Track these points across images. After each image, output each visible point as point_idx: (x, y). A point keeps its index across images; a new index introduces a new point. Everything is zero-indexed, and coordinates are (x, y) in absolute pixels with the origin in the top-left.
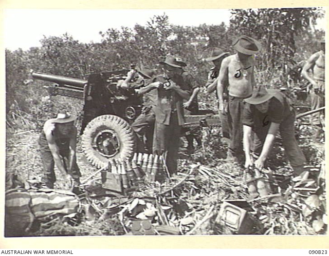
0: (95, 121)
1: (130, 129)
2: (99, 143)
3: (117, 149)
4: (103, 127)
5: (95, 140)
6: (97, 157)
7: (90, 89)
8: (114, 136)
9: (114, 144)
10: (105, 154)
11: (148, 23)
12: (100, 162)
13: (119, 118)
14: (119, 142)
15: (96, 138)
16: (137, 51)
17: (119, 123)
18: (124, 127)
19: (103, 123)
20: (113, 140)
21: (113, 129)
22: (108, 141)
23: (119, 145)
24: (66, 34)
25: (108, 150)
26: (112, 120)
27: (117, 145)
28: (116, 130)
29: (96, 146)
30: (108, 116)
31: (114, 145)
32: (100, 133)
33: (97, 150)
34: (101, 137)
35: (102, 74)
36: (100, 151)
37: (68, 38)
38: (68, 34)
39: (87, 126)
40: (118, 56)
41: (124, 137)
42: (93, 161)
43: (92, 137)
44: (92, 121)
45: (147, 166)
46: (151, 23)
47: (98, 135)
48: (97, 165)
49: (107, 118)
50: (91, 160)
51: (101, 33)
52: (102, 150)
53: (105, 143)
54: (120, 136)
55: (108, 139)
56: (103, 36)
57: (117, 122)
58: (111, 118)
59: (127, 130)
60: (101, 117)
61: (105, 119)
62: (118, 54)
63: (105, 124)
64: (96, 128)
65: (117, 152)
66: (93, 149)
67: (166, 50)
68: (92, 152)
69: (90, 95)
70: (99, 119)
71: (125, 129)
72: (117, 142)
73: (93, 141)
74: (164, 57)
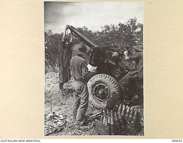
0: (95, 77)
1: (117, 84)
2: (97, 91)
3: (107, 96)
4: (100, 82)
5: (94, 90)
6: (94, 100)
7: (93, 57)
8: (106, 88)
9: (106, 92)
10: (99, 98)
11: (126, 23)
12: (96, 103)
13: (110, 77)
14: (109, 92)
15: (94, 88)
16: (120, 36)
17: (110, 80)
18: (113, 83)
19: (100, 79)
20: (106, 90)
21: (106, 83)
22: (102, 91)
23: (109, 94)
24: (85, 27)
25: (102, 96)
26: (106, 77)
27: (108, 93)
28: (108, 84)
29: (94, 93)
30: (103, 75)
31: (106, 94)
32: (97, 85)
33: (95, 96)
34: (98, 88)
35: (101, 48)
36: (96, 96)
37: (85, 28)
38: (85, 26)
39: (90, 80)
40: (109, 38)
41: (113, 89)
42: (92, 102)
43: (92, 87)
44: (93, 77)
45: (129, 115)
46: (128, 22)
47: (96, 86)
48: (94, 105)
49: (103, 76)
50: (91, 101)
51: (102, 27)
52: (98, 96)
53: (100, 92)
54: (110, 88)
55: (102, 90)
56: (103, 28)
57: (109, 79)
58: (105, 77)
59: (115, 85)
60: (99, 75)
61: (101, 76)
62: (110, 37)
63: (101, 80)
64: (95, 82)
65: (107, 98)
66: (92, 95)
67: (135, 36)
68: (91, 97)
69: (93, 61)
70: (97, 76)
71: (114, 84)
72: (108, 92)
73: (92, 90)
74: (133, 39)
